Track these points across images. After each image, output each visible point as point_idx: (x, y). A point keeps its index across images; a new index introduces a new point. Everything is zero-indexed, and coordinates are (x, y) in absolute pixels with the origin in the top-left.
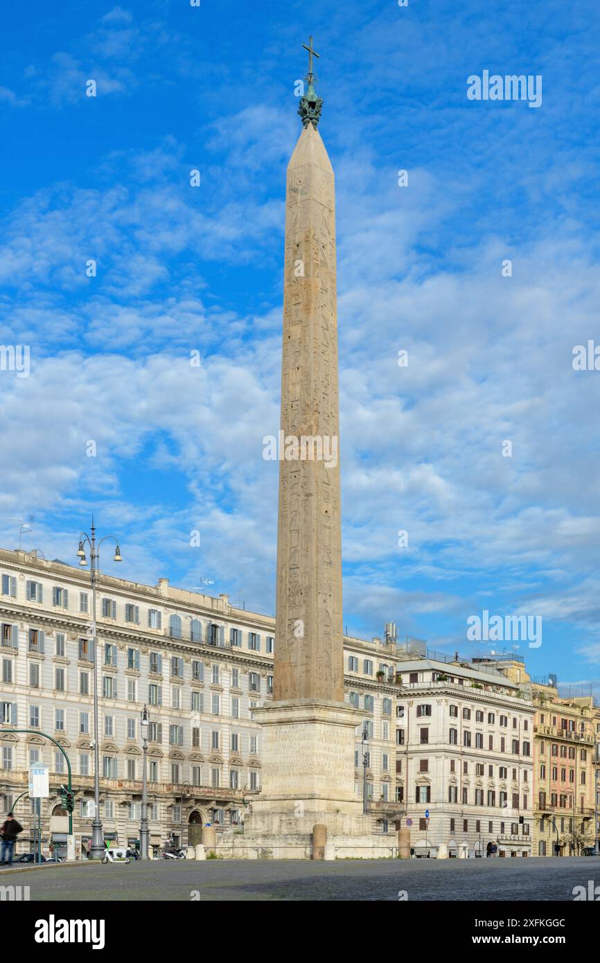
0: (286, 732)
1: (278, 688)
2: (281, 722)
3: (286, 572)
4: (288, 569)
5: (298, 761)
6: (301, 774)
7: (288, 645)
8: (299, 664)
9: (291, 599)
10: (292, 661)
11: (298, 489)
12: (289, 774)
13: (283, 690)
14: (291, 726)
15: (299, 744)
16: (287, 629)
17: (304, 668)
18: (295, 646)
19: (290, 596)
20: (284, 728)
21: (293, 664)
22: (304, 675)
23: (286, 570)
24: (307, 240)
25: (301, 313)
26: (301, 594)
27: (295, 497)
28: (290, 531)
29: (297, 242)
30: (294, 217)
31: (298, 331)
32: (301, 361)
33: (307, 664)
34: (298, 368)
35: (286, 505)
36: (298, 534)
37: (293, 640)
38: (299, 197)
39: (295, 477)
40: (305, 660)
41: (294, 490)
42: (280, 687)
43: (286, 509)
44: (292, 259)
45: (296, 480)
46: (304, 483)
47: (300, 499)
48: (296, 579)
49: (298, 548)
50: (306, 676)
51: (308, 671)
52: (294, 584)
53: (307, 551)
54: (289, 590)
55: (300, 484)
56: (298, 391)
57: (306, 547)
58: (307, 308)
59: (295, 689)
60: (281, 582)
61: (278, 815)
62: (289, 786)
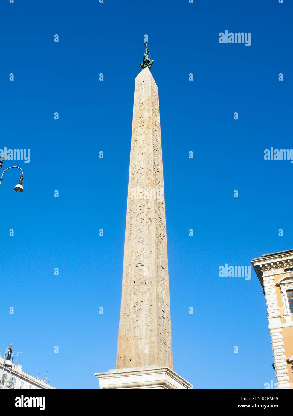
1: (122, 358)
4: (133, 267)
7: (133, 323)
8: (143, 337)
9: (136, 287)
10: (136, 335)
13: (127, 360)
16: (132, 311)
17: (148, 340)
18: (139, 323)
23: (131, 268)
24: (148, 101)
25: (144, 129)
26: (146, 284)
27: (140, 221)
28: (136, 242)
29: (142, 102)
30: (140, 94)
31: (143, 137)
32: (144, 150)
33: (151, 337)
34: (142, 154)
35: (132, 227)
36: (143, 243)
37: (138, 318)
38: (143, 87)
39: (140, 209)
40: (149, 334)
41: (140, 217)
42: (125, 357)
43: (132, 229)
44: (138, 109)
45: (141, 211)
46: (148, 212)
47: (144, 222)
48: (141, 273)
49: (143, 252)
50: (151, 347)
51: (152, 343)
52: (139, 277)
53: (151, 254)
54: (134, 282)
55: (145, 213)
56: (142, 164)
57: (150, 251)
58: (149, 127)
59: (140, 359)
60: (127, 277)
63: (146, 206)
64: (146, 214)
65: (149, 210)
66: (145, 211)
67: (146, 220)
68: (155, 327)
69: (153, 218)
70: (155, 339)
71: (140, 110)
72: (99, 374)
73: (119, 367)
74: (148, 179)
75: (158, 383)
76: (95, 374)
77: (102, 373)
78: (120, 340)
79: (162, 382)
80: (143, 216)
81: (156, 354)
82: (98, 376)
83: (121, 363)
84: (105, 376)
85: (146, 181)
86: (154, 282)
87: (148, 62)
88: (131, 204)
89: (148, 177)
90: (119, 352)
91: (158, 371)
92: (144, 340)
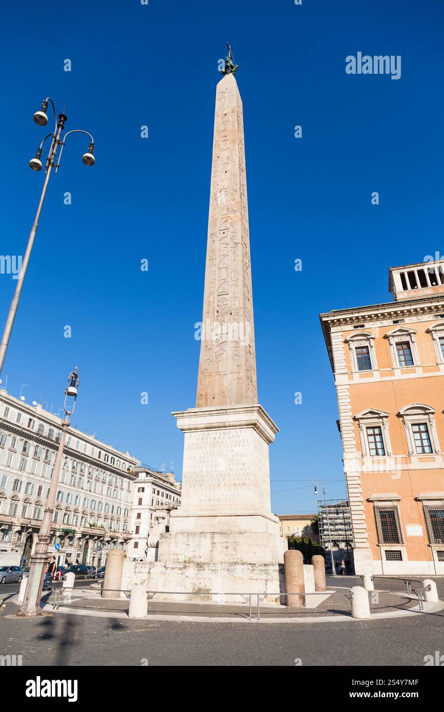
0: (215, 438)
1: (203, 396)
2: (209, 428)
3: (214, 298)
4: (216, 296)
6: (235, 485)
7: (216, 357)
8: (228, 372)
9: (220, 318)
10: (220, 370)
12: (219, 485)
13: (210, 398)
14: (221, 432)
15: (232, 451)
17: (235, 376)
18: (224, 356)
20: (213, 434)
21: (221, 373)
23: (214, 296)
24: (233, 111)
25: (228, 144)
26: (231, 314)
27: (224, 245)
28: (219, 269)
29: (225, 113)
30: (222, 103)
31: (227, 153)
32: (229, 168)
33: (238, 373)
34: (226, 172)
35: (214, 252)
36: (228, 270)
37: (222, 352)
38: (227, 95)
39: (224, 233)
40: (236, 369)
41: (223, 241)
42: (206, 395)
43: (214, 255)
44: (221, 121)
45: (225, 235)
46: (233, 236)
47: (229, 247)
48: (225, 303)
49: (227, 280)
50: (238, 384)
51: (239, 379)
52: (223, 307)
53: (237, 281)
54: (218, 312)
55: (229, 237)
56: (226, 184)
57: (236, 278)
58: (234, 142)
59: (225, 397)
60: (209, 306)
61: (209, 535)
62: (219, 500)
63: (231, 229)
64: (231, 238)
65: (234, 234)
66: (230, 235)
67: (231, 245)
68: (243, 362)
69: (239, 243)
70: (243, 374)
71: (223, 122)
72: (177, 412)
73: (199, 406)
74: (233, 200)
75: (249, 423)
76: (173, 413)
77: (181, 412)
78: (200, 376)
79: (253, 422)
80: (228, 240)
81: (244, 392)
82: (175, 416)
83: (202, 402)
84: (185, 415)
85: (231, 202)
86: (241, 312)
87: (232, 67)
88: (213, 228)
89: (233, 197)
90: (200, 389)
91: (248, 410)
92: (229, 376)
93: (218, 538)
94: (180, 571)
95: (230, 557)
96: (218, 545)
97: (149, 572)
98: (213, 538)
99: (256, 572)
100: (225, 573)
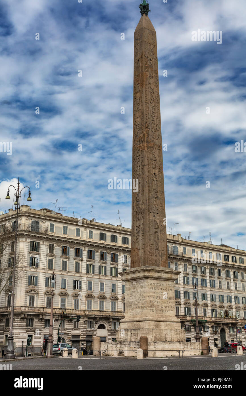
0: (135, 285)
1: (133, 262)
2: (133, 280)
3: (135, 203)
4: (136, 202)
5: (140, 300)
6: (141, 307)
7: (136, 239)
8: (141, 248)
10: (138, 247)
11: (140, 163)
12: (137, 307)
14: (137, 281)
15: (140, 291)
16: (136, 231)
18: (139, 239)
19: (137, 215)
20: (134, 283)
21: (138, 249)
22: (143, 254)
24: (141, 57)
25: (140, 87)
26: (141, 213)
27: (138, 168)
30: (137, 50)
31: (139, 95)
32: (140, 107)
33: (144, 248)
34: (139, 111)
35: (135, 172)
37: (138, 237)
39: (138, 158)
40: (143, 246)
43: (135, 174)
44: (136, 66)
48: (139, 206)
49: (140, 191)
52: (138, 209)
56: (139, 120)
61: (130, 331)
62: (137, 314)
63: (141, 155)
65: (142, 159)
67: (141, 167)
73: (132, 267)
74: (142, 133)
79: (146, 276)
88: (134, 155)
92: (141, 250)
93: (133, 332)
94: (116, 345)
95: (136, 339)
96: (133, 334)
97: (108, 346)
98: (131, 331)
99: (136, 345)
100: (128, 346)
